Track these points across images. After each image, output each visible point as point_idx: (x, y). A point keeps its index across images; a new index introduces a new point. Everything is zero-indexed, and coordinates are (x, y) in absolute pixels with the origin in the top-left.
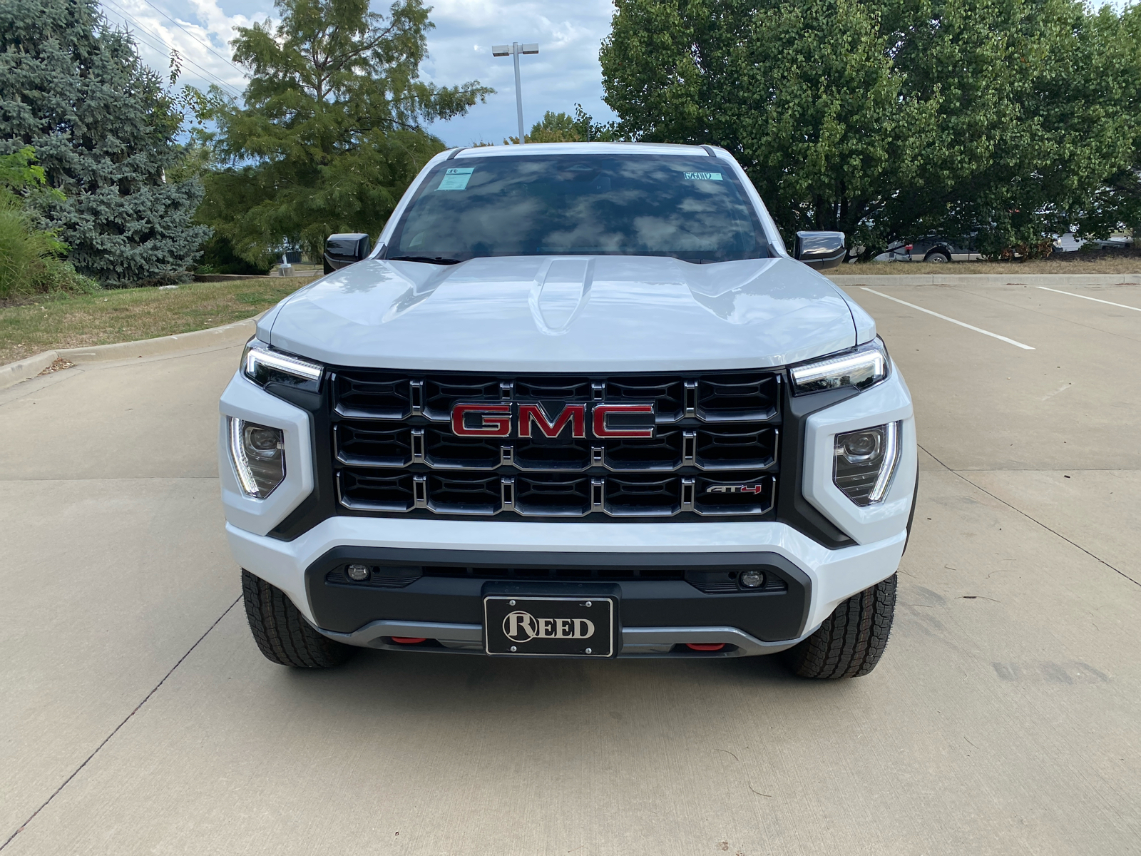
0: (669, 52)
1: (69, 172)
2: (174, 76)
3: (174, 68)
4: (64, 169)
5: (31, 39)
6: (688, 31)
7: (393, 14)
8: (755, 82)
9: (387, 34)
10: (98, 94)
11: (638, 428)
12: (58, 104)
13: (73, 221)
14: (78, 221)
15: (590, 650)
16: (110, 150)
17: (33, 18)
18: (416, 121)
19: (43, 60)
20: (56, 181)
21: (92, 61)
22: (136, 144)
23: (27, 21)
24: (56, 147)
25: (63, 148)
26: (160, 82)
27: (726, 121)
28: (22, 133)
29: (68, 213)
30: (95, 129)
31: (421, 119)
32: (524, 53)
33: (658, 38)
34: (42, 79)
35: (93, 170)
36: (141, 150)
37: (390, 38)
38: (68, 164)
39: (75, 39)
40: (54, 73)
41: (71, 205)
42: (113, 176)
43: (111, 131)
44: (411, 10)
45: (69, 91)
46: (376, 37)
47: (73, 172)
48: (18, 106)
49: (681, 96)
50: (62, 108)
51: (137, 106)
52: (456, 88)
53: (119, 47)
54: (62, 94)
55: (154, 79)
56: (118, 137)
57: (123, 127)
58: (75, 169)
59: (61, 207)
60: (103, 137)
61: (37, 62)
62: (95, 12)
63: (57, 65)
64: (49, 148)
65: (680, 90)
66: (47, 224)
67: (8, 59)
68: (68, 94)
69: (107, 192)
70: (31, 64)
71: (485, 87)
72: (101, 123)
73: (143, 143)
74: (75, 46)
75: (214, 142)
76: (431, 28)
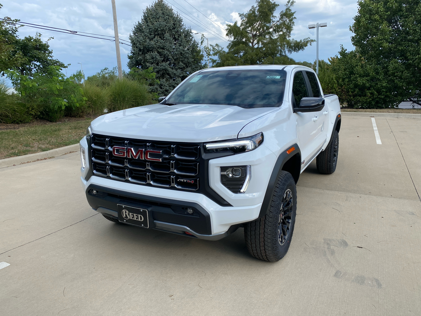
0: (378, 22)
1: (168, 74)
2: (202, 42)
3: (202, 40)
4: (167, 73)
5: (163, 34)
6: (387, 13)
7: (280, 15)
8: (416, 32)
9: (278, 23)
10: (178, 50)
11: (155, 158)
12: (167, 53)
13: (167, 89)
14: (169, 89)
15: (143, 225)
16: (180, 67)
17: (163, 27)
18: (285, 53)
19: (164, 40)
20: (164, 77)
21: (179, 39)
22: (188, 65)
23: (161, 28)
24: (165, 66)
25: (166, 67)
26: (198, 45)
27: (402, 49)
28: (156, 62)
29: (166, 87)
30: (177, 60)
31: (287, 52)
32: (321, 27)
33: (374, 17)
34: (163, 46)
35: (174, 74)
36: (190, 67)
37: (279, 24)
38: (168, 72)
39: (174, 33)
40: (167, 44)
41: (167, 84)
42: (180, 75)
43: (181, 61)
44: (286, 14)
45: (170, 49)
46: (274, 24)
47: (169, 74)
48: (156, 54)
49: (381, 40)
50: (168, 54)
51: (189, 53)
52: (301, 40)
53: (188, 34)
54: (168, 50)
55: (196, 44)
56: (183, 63)
57: (185, 59)
58: (170, 73)
59: (164, 85)
60: (179, 63)
61: (162, 41)
62: (181, 24)
63: (168, 41)
64: (162, 67)
65: (381, 37)
66: (160, 90)
67: (155, 40)
68: (170, 50)
69: (177, 80)
70: (161, 41)
71: (312, 39)
72: (179, 59)
73: (190, 64)
74: (174, 35)
75: (216, 63)
76: (295, 19)
